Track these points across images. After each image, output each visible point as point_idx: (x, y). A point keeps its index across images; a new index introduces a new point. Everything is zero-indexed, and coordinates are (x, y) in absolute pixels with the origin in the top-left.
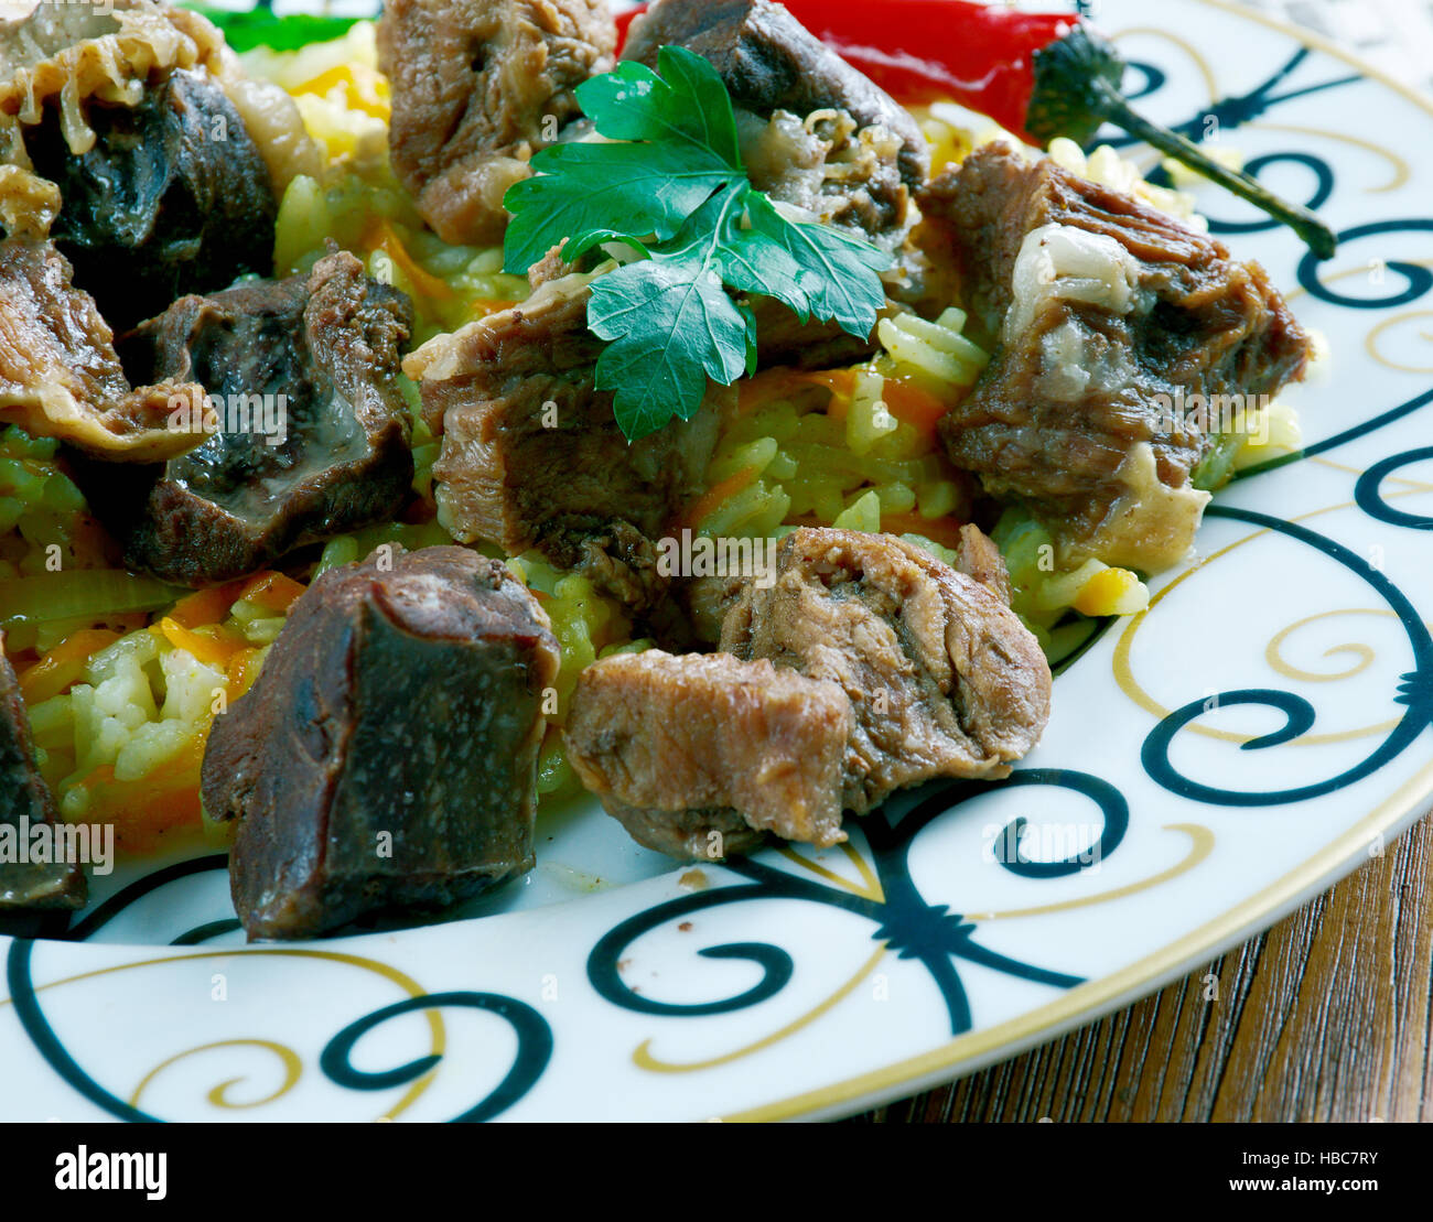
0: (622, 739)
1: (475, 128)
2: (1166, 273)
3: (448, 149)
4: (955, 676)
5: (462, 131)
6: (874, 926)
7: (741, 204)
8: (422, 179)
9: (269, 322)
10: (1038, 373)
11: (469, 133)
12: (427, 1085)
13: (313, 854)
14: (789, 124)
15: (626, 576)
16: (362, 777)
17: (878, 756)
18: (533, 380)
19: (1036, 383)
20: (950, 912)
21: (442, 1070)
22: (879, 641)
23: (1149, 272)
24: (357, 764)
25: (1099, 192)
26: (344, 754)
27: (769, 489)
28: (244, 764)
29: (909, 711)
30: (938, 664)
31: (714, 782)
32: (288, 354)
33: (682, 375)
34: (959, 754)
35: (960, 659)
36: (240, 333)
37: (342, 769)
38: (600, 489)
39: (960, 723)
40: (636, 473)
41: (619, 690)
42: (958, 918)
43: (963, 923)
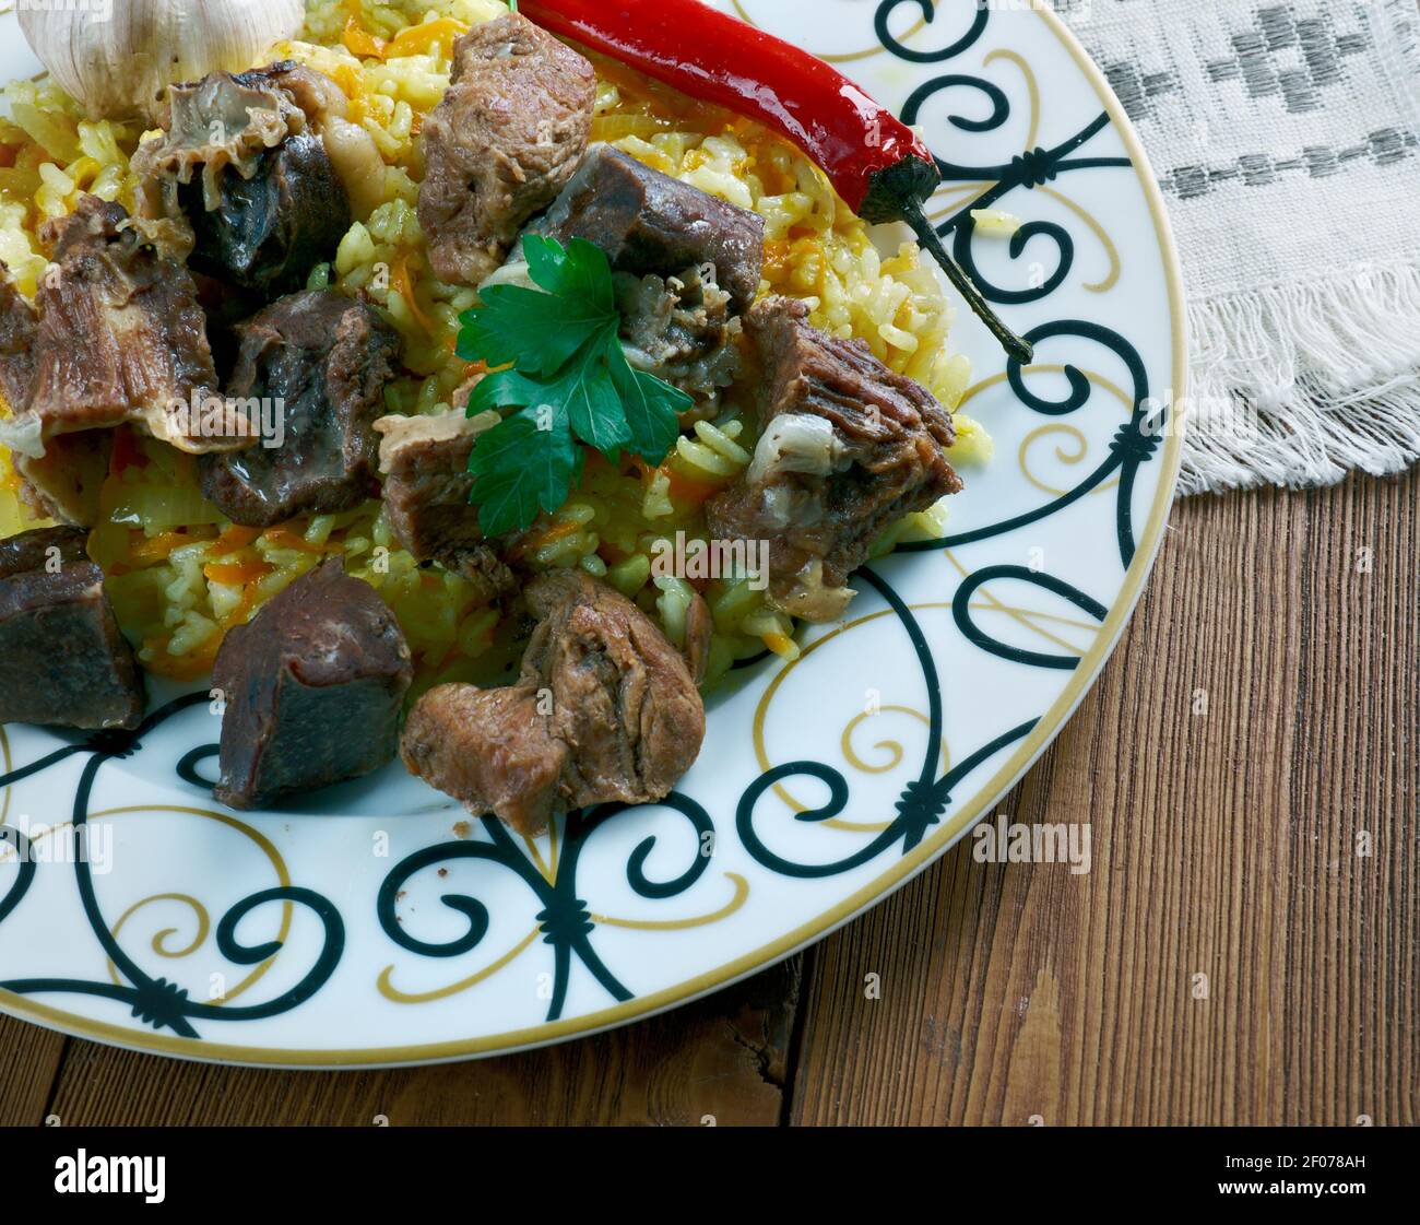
0: (430, 750)
1: (466, 221)
3: (448, 221)
4: (639, 737)
6: (540, 907)
8: (434, 233)
9: (308, 353)
10: (759, 509)
11: (463, 222)
12: (271, 963)
13: (247, 779)
15: (484, 583)
16: (278, 743)
17: (579, 784)
18: (438, 477)
20: (586, 909)
21: (281, 953)
22: (598, 708)
23: (847, 449)
24: (276, 738)
25: (836, 380)
26: (269, 733)
28: (233, 679)
30: (631, 728)
31: (477, 788)
32: (317, 374)
35: (644, 728)
36: (289, 356)
37: (267, 739)
39: (635, 766)
42: (588, 915)
43: (589, 921)
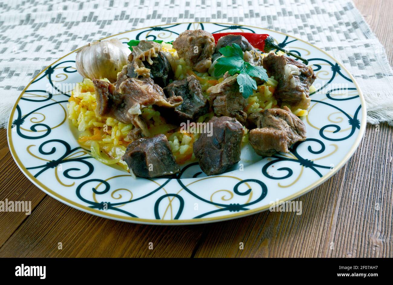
1: (202, 56)
2: (302, 69)
3: (198, 59)
4: (296, 127)
5: (201, 57)
6: (299, 163)
7: (245, 64)
8: (194, 64)
9: (183, 86)
11: (202, 57)
14: (247, 52)
16: (225, 151)
17: (290, 140)
19: (290, 86)
20: (308, 160)
21: (253, 190)
22: (285, 124)
23: (300, 69)
27: (256, 103)
28: (201, 150)
29: (292, 133)
30: (293, 126)
33: (250, 89)
34: (300, 138)
35: (296, 125)
38: (237, 106)
39: (298, 134)
40: (240, 103)
41: (257, 134)
43: (311, 161)
